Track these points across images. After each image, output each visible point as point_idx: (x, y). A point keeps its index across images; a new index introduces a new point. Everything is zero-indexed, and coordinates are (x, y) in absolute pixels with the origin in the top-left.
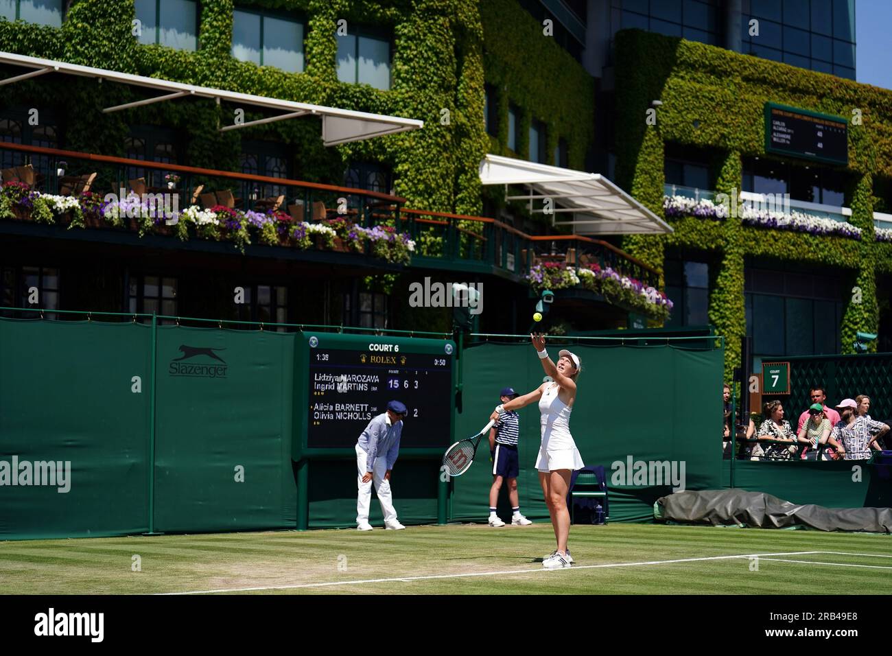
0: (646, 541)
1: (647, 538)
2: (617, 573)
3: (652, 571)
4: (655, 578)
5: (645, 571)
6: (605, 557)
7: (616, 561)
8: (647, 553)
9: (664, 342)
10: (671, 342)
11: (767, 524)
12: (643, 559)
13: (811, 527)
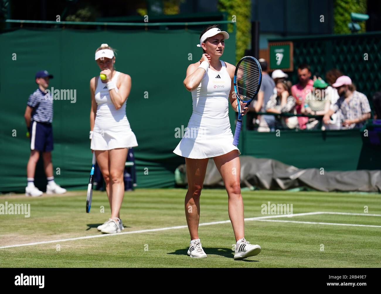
0: (170, 206)
1: (171, 203)
2: (147, 238)
3: (178, 236)
4: (182, 242)
5: (172, 236)
7: (146, 227)
8: (174, 218)
9: (183, 27)
10: (190, 27)
11: (275, 186)
12: (169, 224)
13: (312, 189)
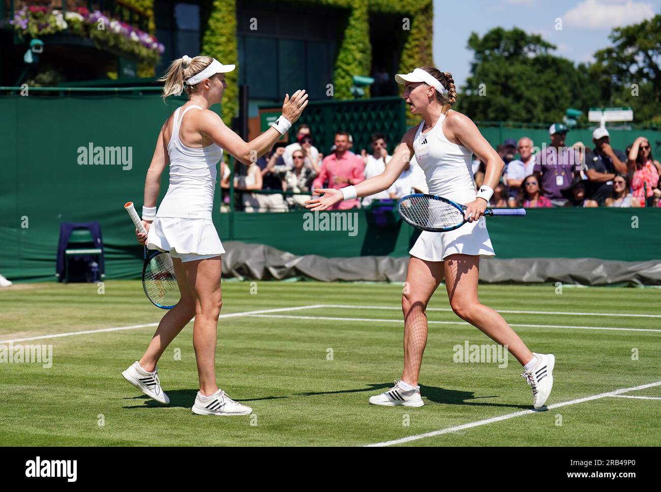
2: (118, 338)
6: (105, 320)
7: (116, 324)
11: (267, 276)
13: (311, 278)
